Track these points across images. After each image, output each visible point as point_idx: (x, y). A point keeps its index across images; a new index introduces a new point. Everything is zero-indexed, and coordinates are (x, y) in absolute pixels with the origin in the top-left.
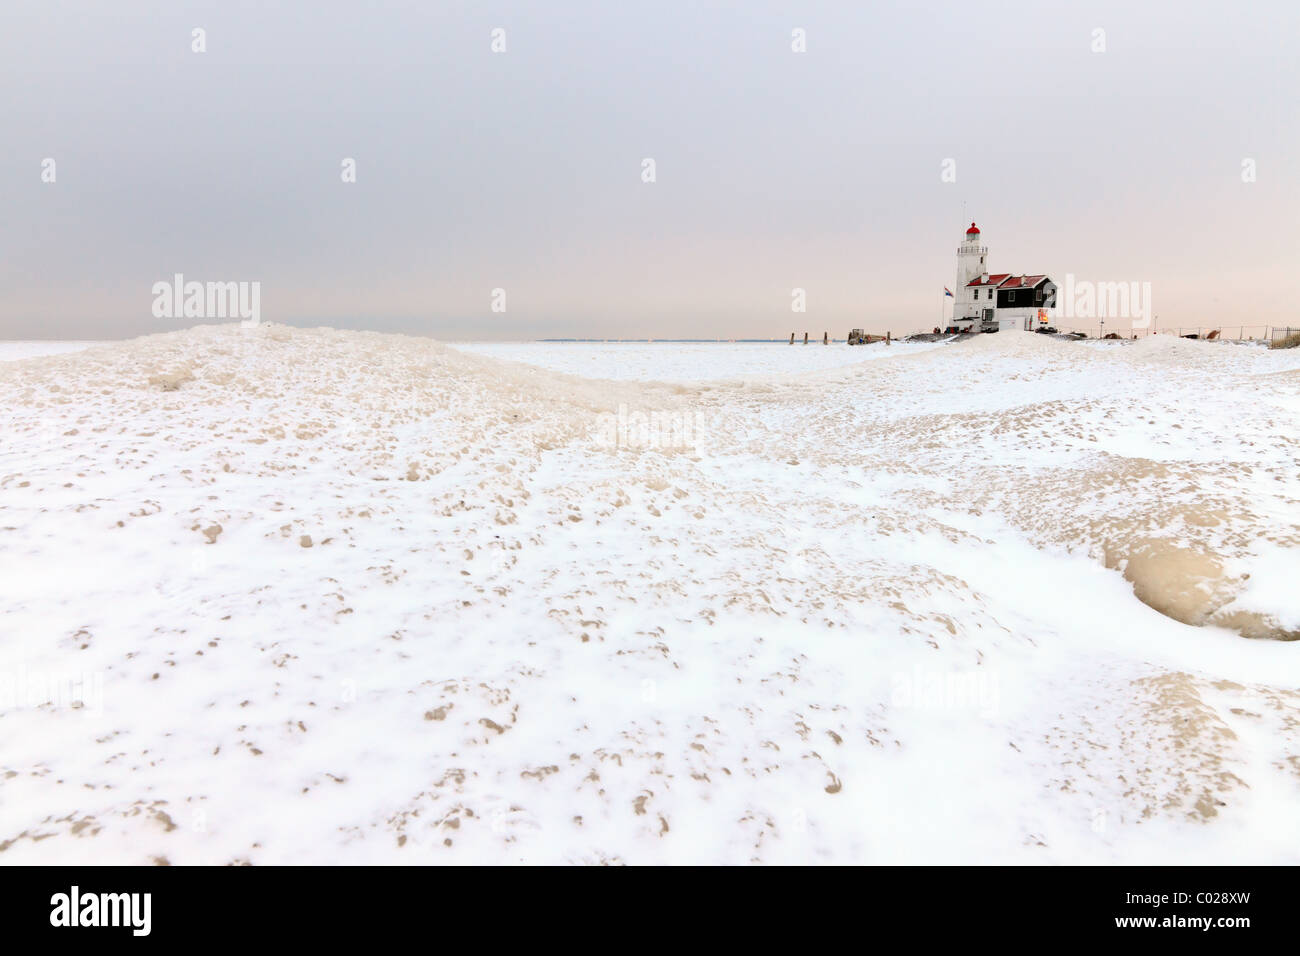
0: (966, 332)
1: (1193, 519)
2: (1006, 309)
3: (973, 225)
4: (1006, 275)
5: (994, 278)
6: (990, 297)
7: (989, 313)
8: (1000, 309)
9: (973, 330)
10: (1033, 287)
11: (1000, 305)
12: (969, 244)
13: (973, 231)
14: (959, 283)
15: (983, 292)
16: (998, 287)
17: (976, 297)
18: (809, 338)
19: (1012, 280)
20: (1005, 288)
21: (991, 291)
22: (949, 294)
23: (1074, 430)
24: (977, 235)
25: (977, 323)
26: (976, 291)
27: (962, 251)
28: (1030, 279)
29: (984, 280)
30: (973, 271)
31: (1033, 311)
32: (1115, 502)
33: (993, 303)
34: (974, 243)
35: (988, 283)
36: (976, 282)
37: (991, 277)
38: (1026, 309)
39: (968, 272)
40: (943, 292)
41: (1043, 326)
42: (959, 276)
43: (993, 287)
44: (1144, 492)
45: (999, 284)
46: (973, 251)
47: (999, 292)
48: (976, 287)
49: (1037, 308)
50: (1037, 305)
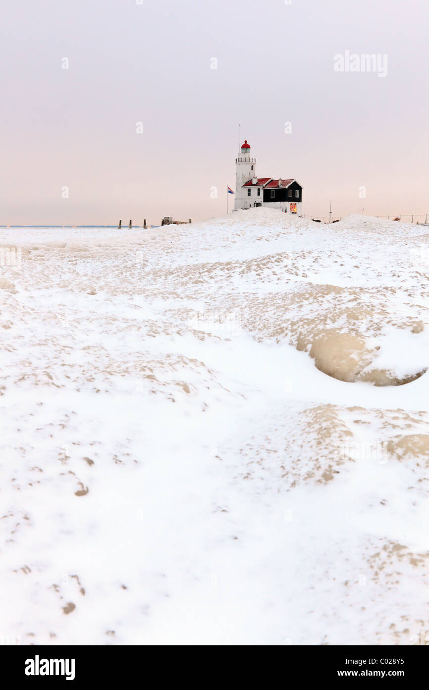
1: (353, 316)
2: (269, 203)
3: (246, 142)
4: (268, 179)
5: (261, 181)
6: (259, 194)
7: (259, 205)
8: (266, 203)
10: (287, 187)
11: (264, 201)
12: (243, 156)
13: (246, 146)
14: (237, 184)
15: (254, 191)
16: (264, 187)
17: (249, 194)
18: (132, 225)
19: (273, 182)
20: (269, 188)
21: (259, 190)
22: (231, 192)
23: (293, 270)
24: (248, 149)
26: (249, 190)
27: (239, 161)
28: (285, 182)
29: (254, 182)
30: (247, 176)
32: (309, 309)
33: (260, 198)
34: (246, 155)
35: (257, 184)
36: (249, 184)
37: (259, 180)
38: (282, 203)
39: (243, 176)
40: (227, 190)
42: (238, 179)
43: (261, 187)
44: (328, 302)
45: (264, 185)
46: (246, 161)
47: (264, 191)
48: (249, 187)
49: (290, 203)
50: (290, 200)
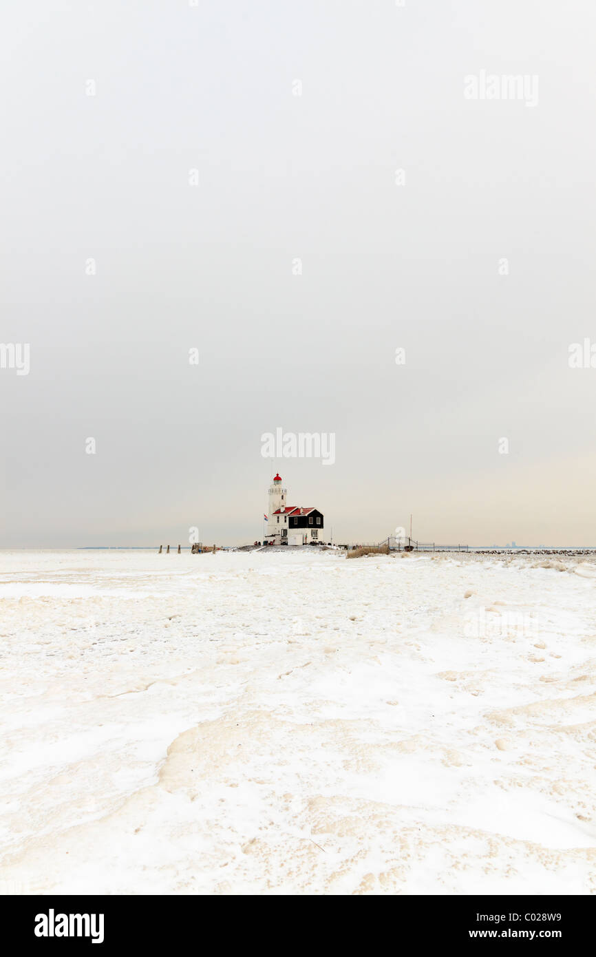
0: (271, 544)
2: (293, 529)
3: (278, 475)
4: (294, 507)
5: (288, 509)
6: (285, 521)
7: (285, 531)
9: (276, 543)
10: (306, 515)
11: (290, 528)
12: (274, 487)
13: (278, 479)
14: (270, 512)
15: (282, 518)
16: (289, 515)
17: (278, 521)
19: (298, 510)
20: (294, 515)
21: (285, 517)
22: (266, 519)
24: (279, 481)
25: (278, 539)
26: (278, 517)
27: (272, 491)
28: (306, 510)
29: (282, 510)
30: (277, 504)
31: (308, 531)
33: (286, 526)
34: (277, 486)
35: (284, 512)
36: (278, 512)
37: (286, 508)
38: (303, 529)
39: (274, 505)
40: (263, 518)
41: (314, 540)
42: (270, 507)
43: (287, 515)
45: (290, 513)
46: (277, 491)
47: (290, 518)
48: (278, 515)
49: (310, 529)
50: (310, 526)
